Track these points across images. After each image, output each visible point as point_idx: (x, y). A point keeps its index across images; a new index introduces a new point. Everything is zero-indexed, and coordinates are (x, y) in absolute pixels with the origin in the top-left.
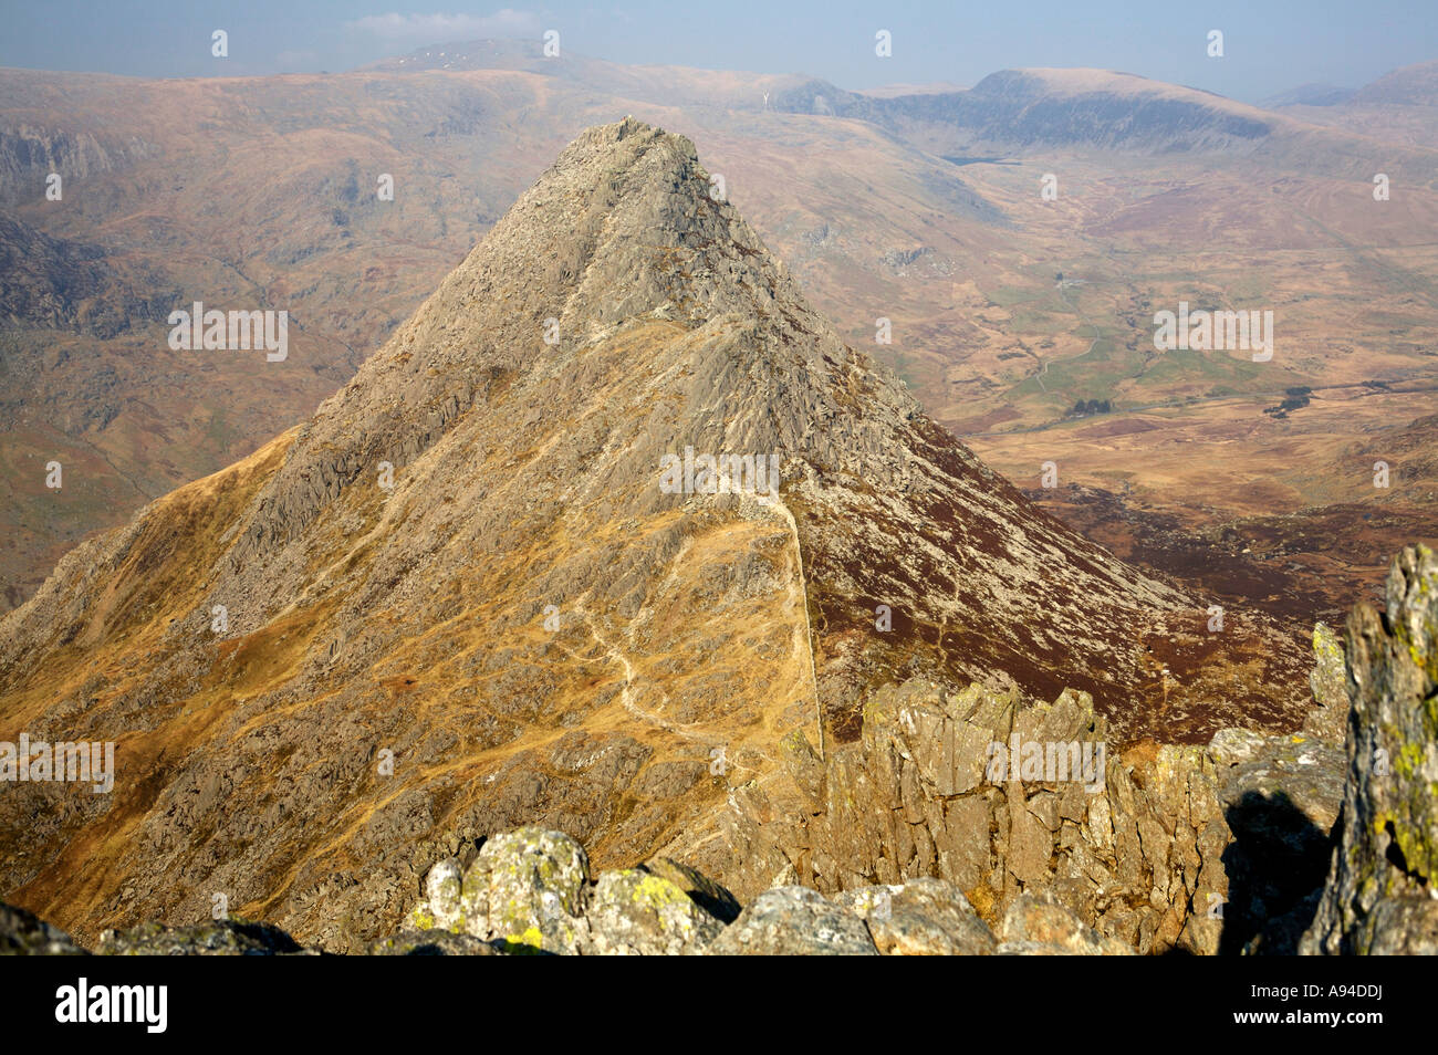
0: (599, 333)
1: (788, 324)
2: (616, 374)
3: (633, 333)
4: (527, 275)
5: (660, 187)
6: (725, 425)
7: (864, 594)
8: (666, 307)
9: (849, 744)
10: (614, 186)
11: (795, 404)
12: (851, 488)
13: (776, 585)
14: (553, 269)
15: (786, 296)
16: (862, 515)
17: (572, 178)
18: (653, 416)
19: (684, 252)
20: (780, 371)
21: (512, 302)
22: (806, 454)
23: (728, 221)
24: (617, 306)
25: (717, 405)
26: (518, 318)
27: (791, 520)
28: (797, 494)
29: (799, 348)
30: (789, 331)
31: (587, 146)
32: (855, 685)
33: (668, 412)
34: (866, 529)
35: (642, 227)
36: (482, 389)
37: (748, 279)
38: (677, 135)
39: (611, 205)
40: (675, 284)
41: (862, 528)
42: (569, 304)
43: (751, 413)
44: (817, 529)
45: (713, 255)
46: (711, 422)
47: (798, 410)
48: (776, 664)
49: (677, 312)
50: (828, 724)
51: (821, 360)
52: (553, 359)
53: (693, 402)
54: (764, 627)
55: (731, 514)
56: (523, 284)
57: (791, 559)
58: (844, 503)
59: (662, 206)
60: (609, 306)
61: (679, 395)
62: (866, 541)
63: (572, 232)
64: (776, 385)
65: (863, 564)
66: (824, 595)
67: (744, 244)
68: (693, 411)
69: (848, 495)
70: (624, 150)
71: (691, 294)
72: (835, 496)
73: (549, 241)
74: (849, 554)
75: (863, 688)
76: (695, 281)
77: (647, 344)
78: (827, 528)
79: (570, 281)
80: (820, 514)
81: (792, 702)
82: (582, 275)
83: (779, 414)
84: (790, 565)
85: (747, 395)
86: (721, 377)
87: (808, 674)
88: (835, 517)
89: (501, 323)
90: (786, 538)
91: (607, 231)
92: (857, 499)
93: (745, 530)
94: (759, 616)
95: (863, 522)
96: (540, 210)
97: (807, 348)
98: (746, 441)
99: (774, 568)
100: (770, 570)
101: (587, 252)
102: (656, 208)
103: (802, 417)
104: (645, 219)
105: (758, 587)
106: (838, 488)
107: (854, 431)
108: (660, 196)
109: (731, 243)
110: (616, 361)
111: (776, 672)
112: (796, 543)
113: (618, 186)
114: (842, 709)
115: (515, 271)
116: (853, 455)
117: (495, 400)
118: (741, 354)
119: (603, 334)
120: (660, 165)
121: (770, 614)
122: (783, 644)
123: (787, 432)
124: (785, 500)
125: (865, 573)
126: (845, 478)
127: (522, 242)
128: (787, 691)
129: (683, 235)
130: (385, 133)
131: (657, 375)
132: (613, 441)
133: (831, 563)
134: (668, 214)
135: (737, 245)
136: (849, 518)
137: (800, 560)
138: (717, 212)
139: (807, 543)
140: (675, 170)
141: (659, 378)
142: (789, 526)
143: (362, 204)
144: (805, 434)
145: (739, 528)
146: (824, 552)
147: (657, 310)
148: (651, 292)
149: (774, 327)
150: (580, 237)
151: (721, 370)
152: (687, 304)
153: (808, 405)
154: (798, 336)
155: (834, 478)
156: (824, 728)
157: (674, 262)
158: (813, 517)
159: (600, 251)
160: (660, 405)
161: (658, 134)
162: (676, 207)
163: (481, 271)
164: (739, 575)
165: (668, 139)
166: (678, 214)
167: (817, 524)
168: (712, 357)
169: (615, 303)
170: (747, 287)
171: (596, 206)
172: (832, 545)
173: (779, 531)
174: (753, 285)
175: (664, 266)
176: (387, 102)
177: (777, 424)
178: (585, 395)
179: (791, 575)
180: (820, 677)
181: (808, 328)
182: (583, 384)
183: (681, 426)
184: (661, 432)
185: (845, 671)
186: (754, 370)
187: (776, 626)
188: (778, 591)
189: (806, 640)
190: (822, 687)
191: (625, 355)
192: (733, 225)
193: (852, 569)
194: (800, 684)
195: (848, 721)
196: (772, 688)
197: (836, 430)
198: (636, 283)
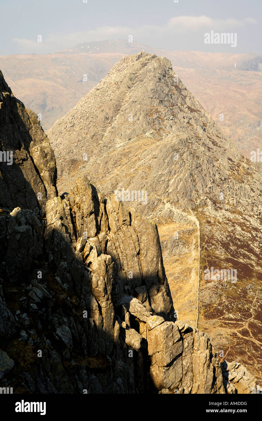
0: (120, 144)
1: (211, 143)
2: (125, 160)
3: (135, 143)
4: (90, 119)
5: (152, 79)
6: (169, 180)
7: (230, 257)
8: (151, 132)
9: (211, 320)
10: (131, 79)
11: (204, 172)
12: (230, 212)
13: (187, 251)
14: (101, 116)
15: (211, 131)
16: (233, 223)
17: (114, 77)
18: (137, 177)
19: (161, 108)
20: (198, 157)
21: (82, 131)
22: (208, 195)
23: (185, 97)
24: (129, 132)
25: (166, 171)
26: (85, 138)
27: (198, 223)
28: (203, 213)
29: (215, 153)
30: (211, 145)
31: (123, 64)
32: (217, 294)
33: (144, 175)
34: (235, 229)
35: (142, 97)
36: (66, 169)
37: (192, 122)
38: (162, 58)
39: (129, 88)
40: (156, 122)
41: (233, 228)
42: (107, 131)
43: (182, 175)
44: (210, 228)
45: (176, 110)
46: (163, 179)
47: (205, 175)
48: (181, 285)
49: (156, 135)
50: (202, 311)
51: (226, 160)
52: (99, 155)
53: (155, 170)
54: (178, 269)
55: (170, 220)
56: (88, 123)
57: (195, 239)
58: (225, 218)
59: (152, 88)
60: (125, 132)
61: (150, 167)
62: (234, 234)
63: (111, 100)
64: (195, 163)
65: (231, 244)
66: (209, 256)
67: (193, 107)
68: (155, 174)
69: (228, 214)
70: (137, 64)
71: (163, 127)
72: (222, 214)
73: (101, 104)
74: (224, 239)
75: (221, 296)
76: (166, 121)
77: (140, 148)
78: (215, 227)
79: (109, 121)
80: (212, 221)
81: (186, 301)
82: (114, 118)
83: (196, 176)
84: (194, 242)
85: (181, 167)
86: (168, 159)
87: (196, 289)
88: (220, 223)
89: (77, 140)
90: (194, 231)
91: (127, 99)
92: (232, 216)
93: (175, 227)
94: (176, 264)
95: (234, 226)
96: (99, 91)
97: (220, 154)
98: (179, 188)
99: (186, 243)
100: (184, 244)
101: (117, 109)
102: (149, 88)
103: (207, 178)
104: (144, 93)
105: (177, 252)
106: (223, 211)
107: (235, 187)
108: (151, 83)
109: (185, 106)
110: (125, 155)
111: (181, 288)
112: (198, 233)
113: (134, 79)
114: (209, 305)
115: (85, 118)
116: (232, 197)
117: (72, 174)
118: (179, 149)
119: (121, 144)
120: (152, 70)
121: (182, 263)
122: (186, 276)
123: (199, 185)
124: (196, 215)
125: (232, 248)
126: (227, 207)
127: (90, 105)
128: (185, 297)
129: (161, 101)
130: (60, 80)
131: (142, 160)
132: (119, 188)
133: (214, 242)
134: (155, 91)
135: (189, 108)
136: (227, 224)
137: (199, 240)
138: (180, 92)
139: (204, 233)
140: (160, 72)
141: (142, 161)
142: (196, 226)
143: (48, 111)
144: (209, 186)
145: (172, 226)
146: (212, 237)
147: (147, 134)
148: (144, 125)
149: (204, 143)
150: (114, 102)
151: (169, 155)
152: (161, 132)
153: (211, 174)
154: (215, 148)
155: (222, 206)
156: (199, 313)
157: (156, 113)
158: (209, 222)
159: (123, 108)
160: (140, 172)
161: (154, 57)
162: (159, 89)
163: (70, 118)
164: (169, 245)
165: (158, 59)
166: (160, 92)
167: (210, 225)
168: (165, 150)
169: (128, 131)
170: (192, 125)
171: (123, 88)
172: (216, 235)
173: (191, 228)
174: (195, 125)
175: (152, 114)
176: (61, 67)
177: (194, 181)
178: (110, 170)
179: (194, 247)
180: (201, 290)
181: (221, 145)
182: (110, 165)
183: (149, 180)
184: (140, 183)
185: (213, 288)
186: (185, 156)
187: (184, 268)
188: (187, 253)
189: (197, 275)
190: (201, 294)
191: (130, 152)
192: (188, 98)
193: (225, 246)
194: (192, 293)
195: (212, 310)
196: (178, 295)
197: (226, 186)
198: (138, 122)
